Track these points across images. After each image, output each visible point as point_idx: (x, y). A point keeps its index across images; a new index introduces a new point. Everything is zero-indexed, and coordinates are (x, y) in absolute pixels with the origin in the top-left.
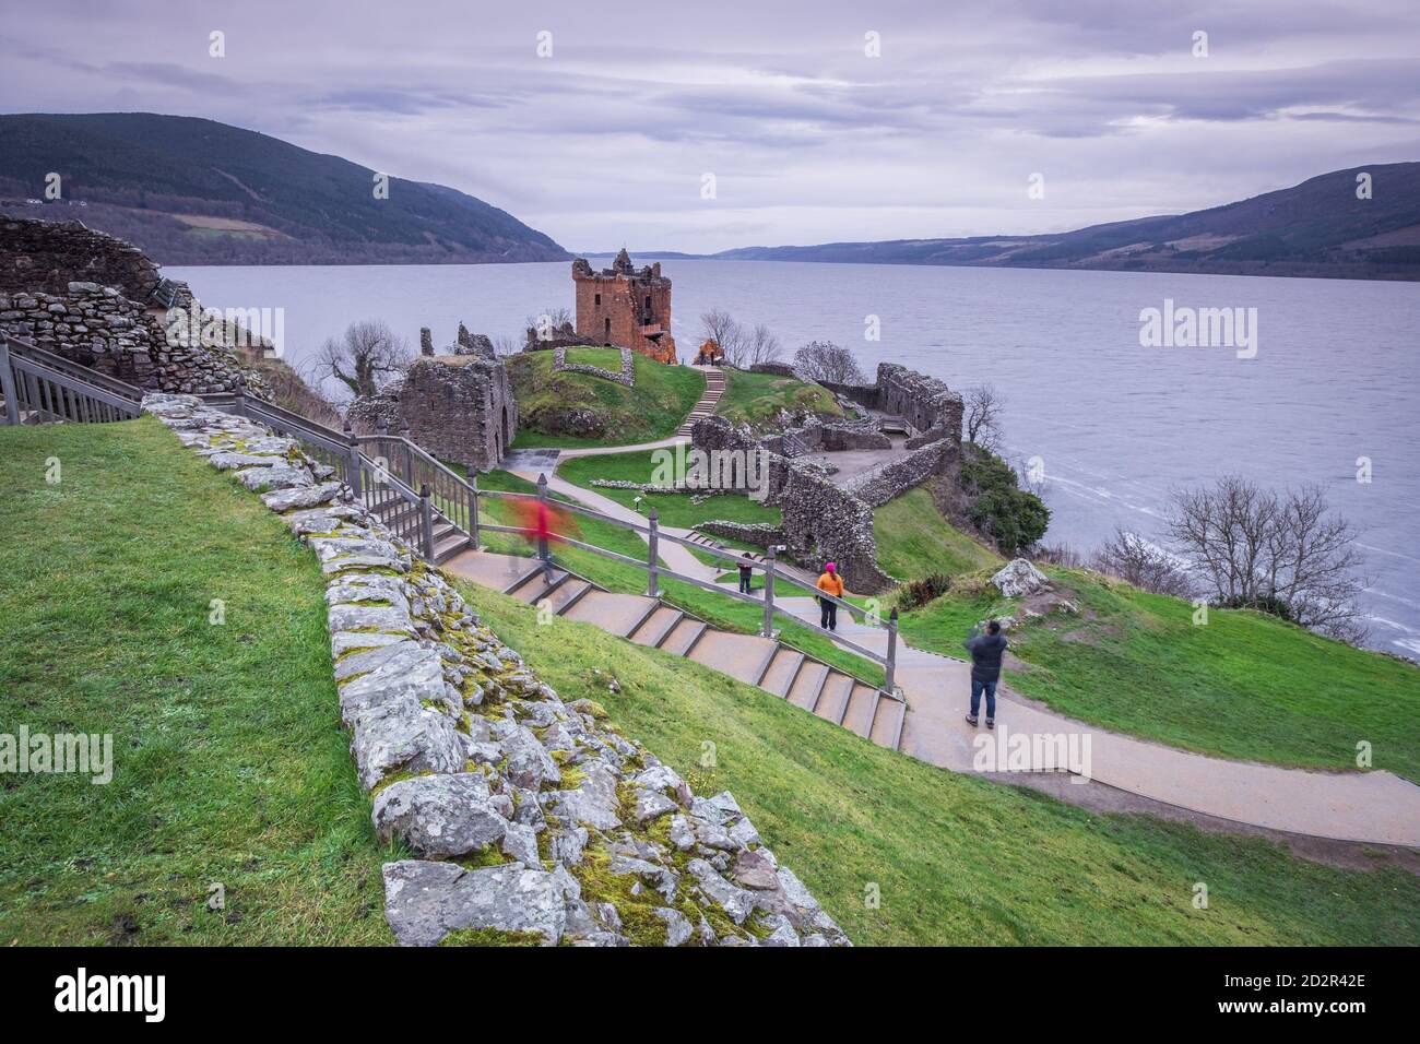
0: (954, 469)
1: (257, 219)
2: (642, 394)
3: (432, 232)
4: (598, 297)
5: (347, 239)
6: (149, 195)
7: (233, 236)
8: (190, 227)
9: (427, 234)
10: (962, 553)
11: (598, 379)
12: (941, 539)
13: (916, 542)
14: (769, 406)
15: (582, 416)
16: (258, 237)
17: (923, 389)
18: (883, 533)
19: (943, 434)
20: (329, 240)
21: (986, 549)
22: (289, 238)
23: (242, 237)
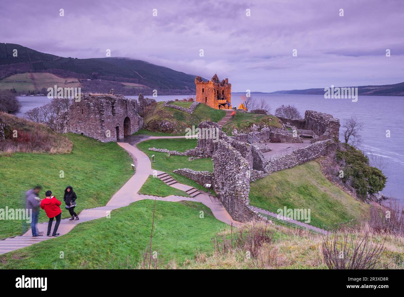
0: (333, 154)
1: (142, 83)
2: (195, 117)
3: (187, 86)
4: (203, 89)
5: (164, 88)
6: (116, 77)
7: (135, 88)
8: (125, 86)
9: (186, 87)
10: (333, 195)
11: (177, 110)
12: (322, 187)
13: (306, 188)
14: (248, 123)
15: (165, 123)
16: (141, 88)
17: (322, 118)
18: (287, 182)
19: (329, 137)
20: (160, 89)
21: (348, 194)
22: (149, 88)
23: (137, 88)
